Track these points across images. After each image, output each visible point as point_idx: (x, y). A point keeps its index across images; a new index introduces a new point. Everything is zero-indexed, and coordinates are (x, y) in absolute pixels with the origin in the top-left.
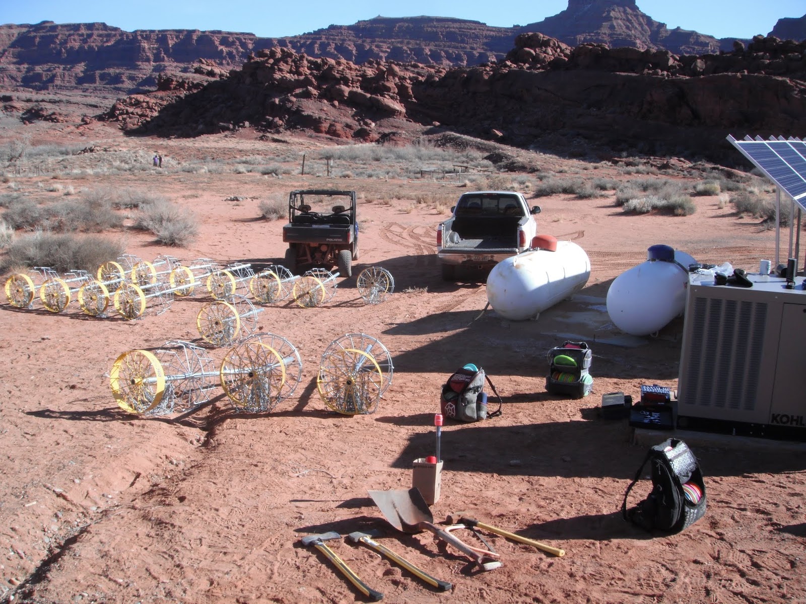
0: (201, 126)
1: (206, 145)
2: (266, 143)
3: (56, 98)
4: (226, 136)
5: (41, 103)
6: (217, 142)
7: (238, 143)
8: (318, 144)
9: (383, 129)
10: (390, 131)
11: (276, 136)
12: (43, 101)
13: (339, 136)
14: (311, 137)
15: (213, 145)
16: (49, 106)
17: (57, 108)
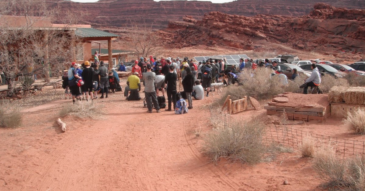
0: (185, 44)
1: (184, 52)
2: (208, 51)
3: (127, 31)
4: (193, 48)
5: (121, 33)
6: (188, 50)
7: (196, 51)
8: (229, 51)
9: (256, 44)
10: (259, 45)
11: (212, 48)
12: (121, 32)
13: (238, 47)
14: (226, 48)
15: (187, 51)
16: (124, 34)
17: (127, 35)
